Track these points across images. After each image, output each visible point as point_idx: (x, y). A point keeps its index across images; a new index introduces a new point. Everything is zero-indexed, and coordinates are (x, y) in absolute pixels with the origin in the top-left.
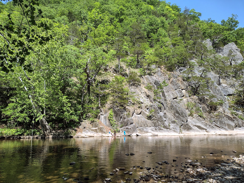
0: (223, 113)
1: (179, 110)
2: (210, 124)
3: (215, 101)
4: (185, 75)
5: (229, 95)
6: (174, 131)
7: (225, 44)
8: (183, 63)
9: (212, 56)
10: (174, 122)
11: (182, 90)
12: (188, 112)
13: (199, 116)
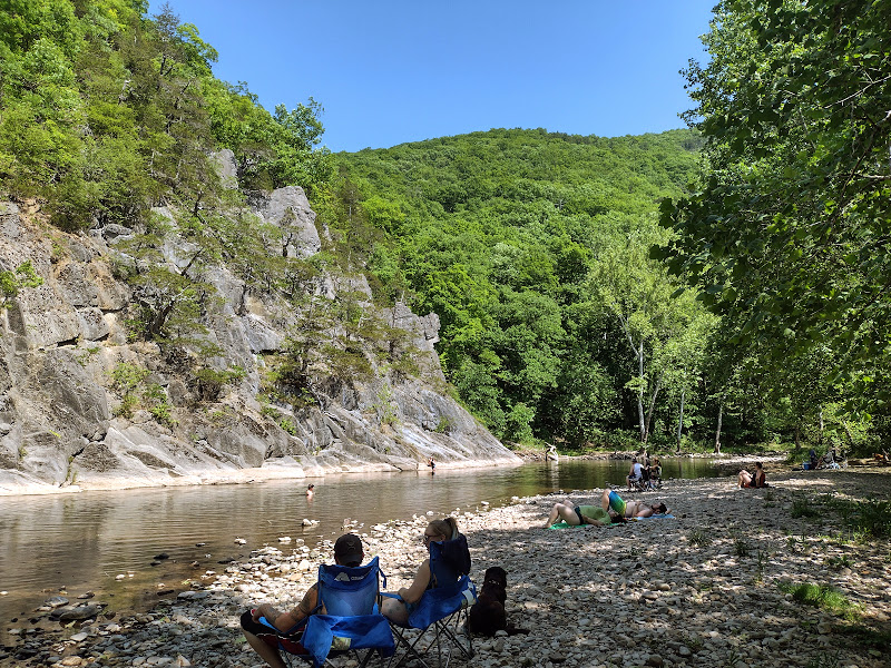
0: (237, 408)
1: (80, 391)
2: (189, 447)
3: (219, 366)
4: (126, 258)
5: (266, 352)
6: (42, 476)
7: (278, 184)
8: (122, 210)
9: (230, 213)
10: (46, 439)
11: (105, 311)
12: (112, 402)
13: (155, 416)
